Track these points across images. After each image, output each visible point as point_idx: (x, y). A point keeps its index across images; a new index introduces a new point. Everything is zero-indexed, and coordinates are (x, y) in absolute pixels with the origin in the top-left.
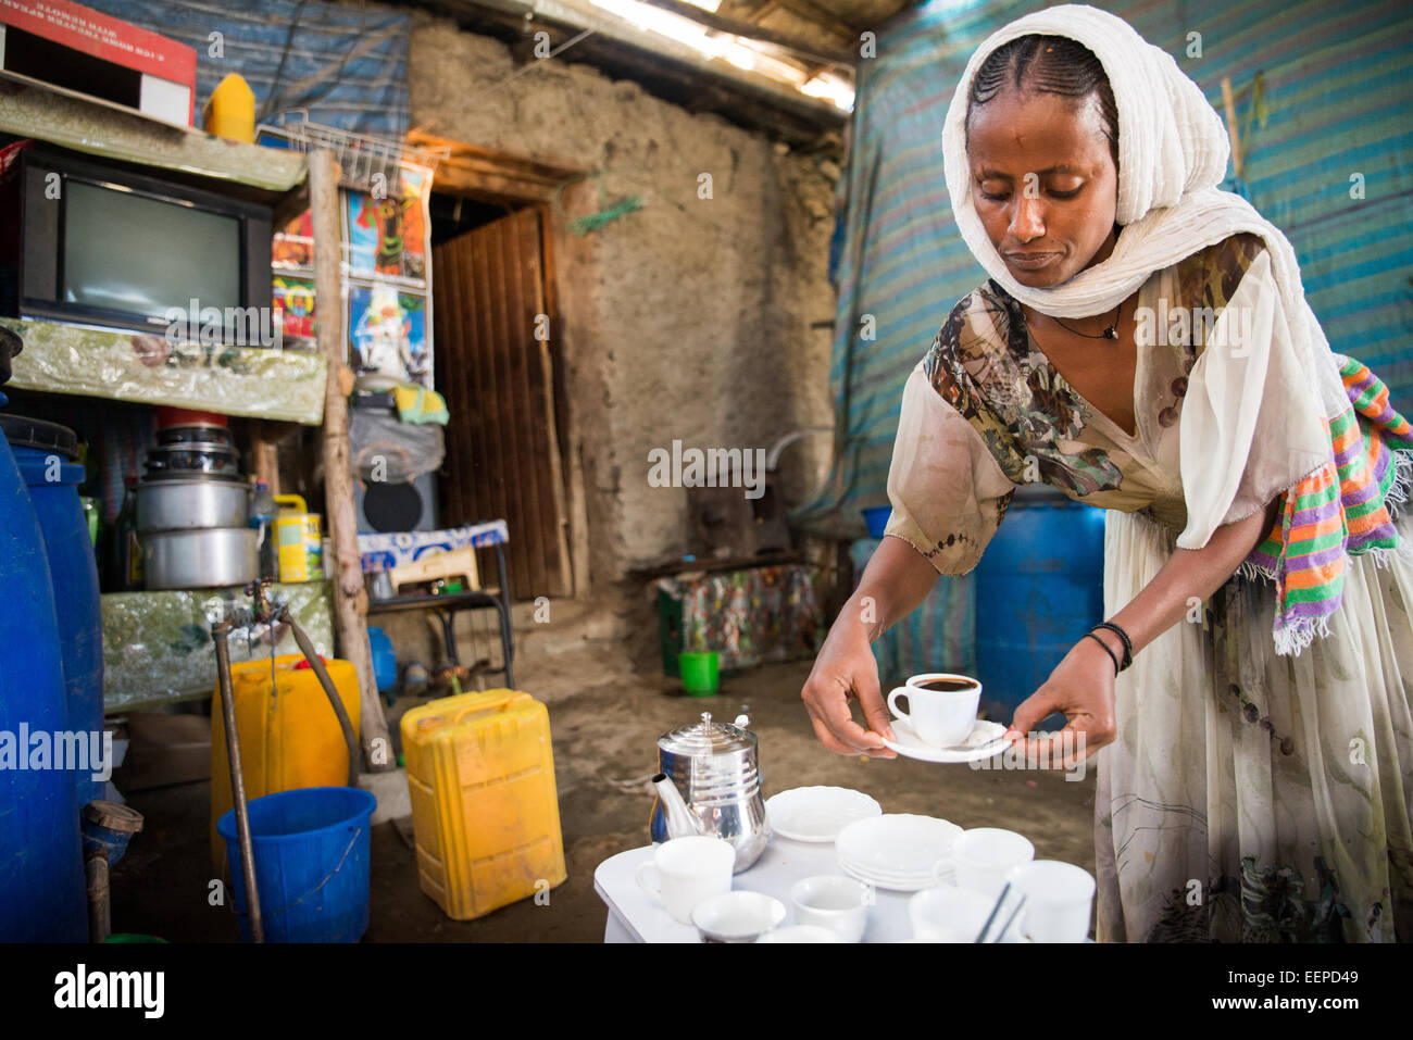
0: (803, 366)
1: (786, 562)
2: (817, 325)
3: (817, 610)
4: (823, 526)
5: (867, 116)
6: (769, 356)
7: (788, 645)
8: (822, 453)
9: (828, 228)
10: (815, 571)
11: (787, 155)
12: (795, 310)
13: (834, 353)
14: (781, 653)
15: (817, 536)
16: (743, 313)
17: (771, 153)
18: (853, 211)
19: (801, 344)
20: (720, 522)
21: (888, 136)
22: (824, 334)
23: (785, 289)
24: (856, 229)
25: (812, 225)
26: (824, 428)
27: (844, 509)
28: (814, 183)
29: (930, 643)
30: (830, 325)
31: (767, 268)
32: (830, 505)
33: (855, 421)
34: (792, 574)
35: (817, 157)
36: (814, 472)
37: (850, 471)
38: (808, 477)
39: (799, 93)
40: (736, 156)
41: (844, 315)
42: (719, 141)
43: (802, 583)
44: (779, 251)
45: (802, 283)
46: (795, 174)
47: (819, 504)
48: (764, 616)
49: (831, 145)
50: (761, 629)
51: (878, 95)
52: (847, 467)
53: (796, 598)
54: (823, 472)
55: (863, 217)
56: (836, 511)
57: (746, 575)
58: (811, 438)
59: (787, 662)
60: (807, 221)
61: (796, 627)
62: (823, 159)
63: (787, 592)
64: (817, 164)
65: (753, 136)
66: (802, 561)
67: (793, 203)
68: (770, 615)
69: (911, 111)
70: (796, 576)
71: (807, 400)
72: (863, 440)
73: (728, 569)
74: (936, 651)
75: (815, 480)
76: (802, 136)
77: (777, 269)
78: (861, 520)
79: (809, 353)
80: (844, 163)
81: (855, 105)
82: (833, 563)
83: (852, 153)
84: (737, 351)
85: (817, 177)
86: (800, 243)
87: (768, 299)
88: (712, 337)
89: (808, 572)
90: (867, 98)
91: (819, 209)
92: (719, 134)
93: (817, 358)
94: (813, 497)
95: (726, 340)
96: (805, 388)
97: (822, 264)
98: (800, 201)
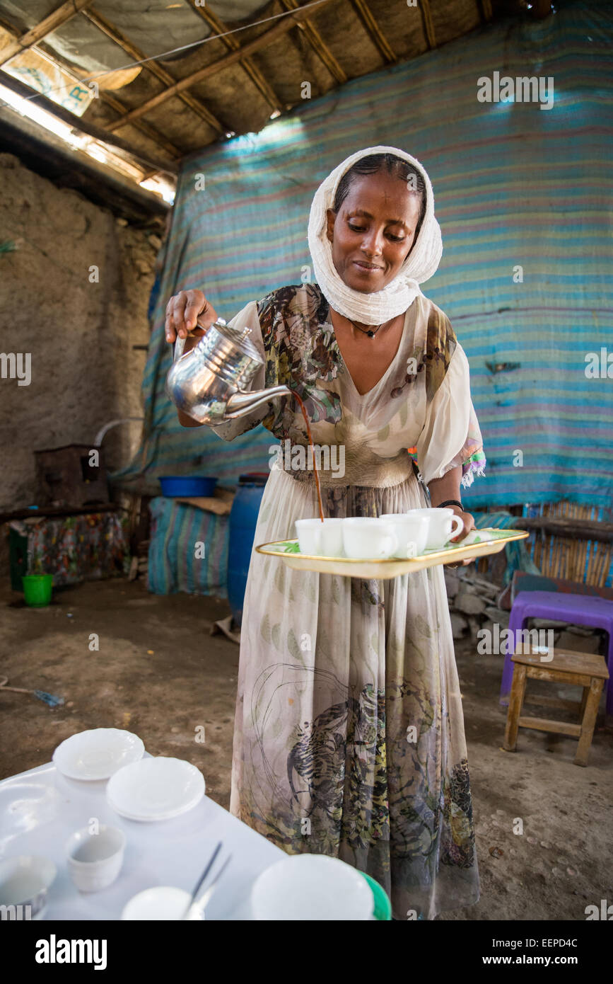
0: (126, 375)
1: (104, 511)
2: (137, 348)
3: (125, 544)
4: (133, 485)
5: (182, 211)
6: (102, 366)
7: (103, 568)
8: (135, 434)
9: (150, 281)
10: (126, 515)
11: (126, 227)
12: (122, 335)
13: (146, 369)
14: (98, 573)
15: (127, 492)
16: (85, 334)
17: (115, 224)
18: (167, 274)
19: (125, 359)
20: (58, 482)
21: (195, 226)
22: (141, 353)
23: (116, 320)
24: (168, 286)
25: (139, 279)
26: (137, 419)
27: (147, 475)
28: (143, 249)
29: (199, 569)
30: (145, 348)
31: (105, 304)
32: (138, 472)
33: (158, 416)
34: (108, 519)
35: (147, 232)
36: (128, 447)
37: (153, 448)
38: (124, 450)
39: (138, 186)
40: (89, 223)
41: (155, 343)
42: (77, 211)
43: (115, 525)
44: (115, 294)
45: (129, 317)
46: (131, 241)
47: (130, 470)
48: (88, 547)
49: (157, 225)
50: (84, 557)
51: (190, 197)
52: (151, 446)
53: (111, 535)
54: (134, 448)
55: (174, 277)
56: (141, 476)
57: (76, 520)
58: (128, 424)
59: (102, 579)
60: (136, 275)
61: (109, 555)
62: (151, 234)
63: (104, 531)
64: (146, 236)
65: (102, 211)
66: (116, 508)
67: (127, 262)
68: (92, 547)
69: (210, 211)
70: (112, 520)
71: (127, 398)
72: (163, 429)
73: (63, 514)
74: (203, 573)
75: (128, 454)
76: (137, 215)
77: (112, 306)
78: (158, 483)
79: (130, 366)
80: (164, 239)
81: (175, 201)
82: (138, 510)
83: (169, 234)
84: (79, 361)
85: (146, 245)
86: (129, 290)
87: (103, 327)
88: (61, 350)
89: (120, 517)
90: (183, 198)
91: (145, 268)
92: (77, 205)
93: (135, 369)
94: (127, 465)
95: (72, 352)
96: (126, 390)
97: (144, 306)
98: (133, 261)
